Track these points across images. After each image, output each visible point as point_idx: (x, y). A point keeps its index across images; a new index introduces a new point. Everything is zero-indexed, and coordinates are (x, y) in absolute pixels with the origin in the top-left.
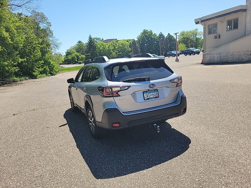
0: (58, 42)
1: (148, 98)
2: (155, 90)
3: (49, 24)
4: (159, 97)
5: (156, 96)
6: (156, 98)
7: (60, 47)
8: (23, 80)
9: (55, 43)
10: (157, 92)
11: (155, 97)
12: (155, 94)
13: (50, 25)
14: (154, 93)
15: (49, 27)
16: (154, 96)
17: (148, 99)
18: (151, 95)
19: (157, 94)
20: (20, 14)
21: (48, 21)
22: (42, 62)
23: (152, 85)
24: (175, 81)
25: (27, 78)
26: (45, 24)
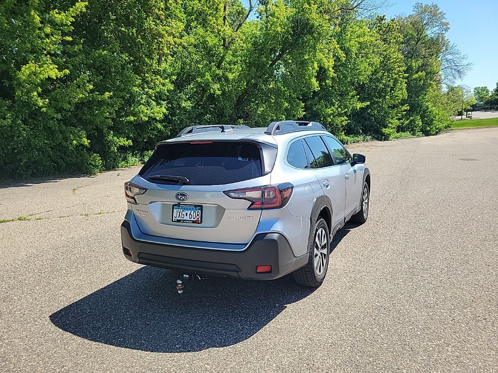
0: (465, 62)
1: (179, 219)
2: (196, 206)
3: (445, 27)
4: (201, 222)
5: (195, 220)
6: (194, 222)
7: (468, 73)
8: (358, 142)
9: (458, 65)
10: (200, 211)
11: (192, 221)
12: (194, 215)
13: (446, 30)
14: (192, 212)
15: (444, 32)
16: (192, 219)
17: (179, 221)
18: (187, 214)
19: (198, 215)
20: (382, 19)
21: (444, 21)
22: (405, 108)
23: (181, 194)
24: (249, 194)
25: (369, 138)
26: (437, 28)
